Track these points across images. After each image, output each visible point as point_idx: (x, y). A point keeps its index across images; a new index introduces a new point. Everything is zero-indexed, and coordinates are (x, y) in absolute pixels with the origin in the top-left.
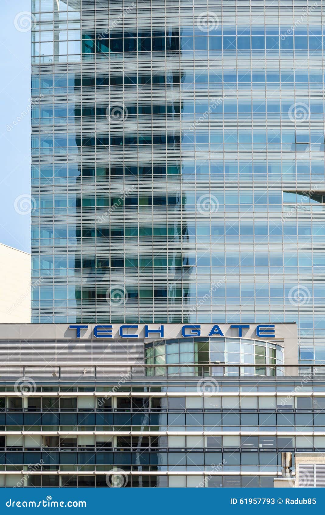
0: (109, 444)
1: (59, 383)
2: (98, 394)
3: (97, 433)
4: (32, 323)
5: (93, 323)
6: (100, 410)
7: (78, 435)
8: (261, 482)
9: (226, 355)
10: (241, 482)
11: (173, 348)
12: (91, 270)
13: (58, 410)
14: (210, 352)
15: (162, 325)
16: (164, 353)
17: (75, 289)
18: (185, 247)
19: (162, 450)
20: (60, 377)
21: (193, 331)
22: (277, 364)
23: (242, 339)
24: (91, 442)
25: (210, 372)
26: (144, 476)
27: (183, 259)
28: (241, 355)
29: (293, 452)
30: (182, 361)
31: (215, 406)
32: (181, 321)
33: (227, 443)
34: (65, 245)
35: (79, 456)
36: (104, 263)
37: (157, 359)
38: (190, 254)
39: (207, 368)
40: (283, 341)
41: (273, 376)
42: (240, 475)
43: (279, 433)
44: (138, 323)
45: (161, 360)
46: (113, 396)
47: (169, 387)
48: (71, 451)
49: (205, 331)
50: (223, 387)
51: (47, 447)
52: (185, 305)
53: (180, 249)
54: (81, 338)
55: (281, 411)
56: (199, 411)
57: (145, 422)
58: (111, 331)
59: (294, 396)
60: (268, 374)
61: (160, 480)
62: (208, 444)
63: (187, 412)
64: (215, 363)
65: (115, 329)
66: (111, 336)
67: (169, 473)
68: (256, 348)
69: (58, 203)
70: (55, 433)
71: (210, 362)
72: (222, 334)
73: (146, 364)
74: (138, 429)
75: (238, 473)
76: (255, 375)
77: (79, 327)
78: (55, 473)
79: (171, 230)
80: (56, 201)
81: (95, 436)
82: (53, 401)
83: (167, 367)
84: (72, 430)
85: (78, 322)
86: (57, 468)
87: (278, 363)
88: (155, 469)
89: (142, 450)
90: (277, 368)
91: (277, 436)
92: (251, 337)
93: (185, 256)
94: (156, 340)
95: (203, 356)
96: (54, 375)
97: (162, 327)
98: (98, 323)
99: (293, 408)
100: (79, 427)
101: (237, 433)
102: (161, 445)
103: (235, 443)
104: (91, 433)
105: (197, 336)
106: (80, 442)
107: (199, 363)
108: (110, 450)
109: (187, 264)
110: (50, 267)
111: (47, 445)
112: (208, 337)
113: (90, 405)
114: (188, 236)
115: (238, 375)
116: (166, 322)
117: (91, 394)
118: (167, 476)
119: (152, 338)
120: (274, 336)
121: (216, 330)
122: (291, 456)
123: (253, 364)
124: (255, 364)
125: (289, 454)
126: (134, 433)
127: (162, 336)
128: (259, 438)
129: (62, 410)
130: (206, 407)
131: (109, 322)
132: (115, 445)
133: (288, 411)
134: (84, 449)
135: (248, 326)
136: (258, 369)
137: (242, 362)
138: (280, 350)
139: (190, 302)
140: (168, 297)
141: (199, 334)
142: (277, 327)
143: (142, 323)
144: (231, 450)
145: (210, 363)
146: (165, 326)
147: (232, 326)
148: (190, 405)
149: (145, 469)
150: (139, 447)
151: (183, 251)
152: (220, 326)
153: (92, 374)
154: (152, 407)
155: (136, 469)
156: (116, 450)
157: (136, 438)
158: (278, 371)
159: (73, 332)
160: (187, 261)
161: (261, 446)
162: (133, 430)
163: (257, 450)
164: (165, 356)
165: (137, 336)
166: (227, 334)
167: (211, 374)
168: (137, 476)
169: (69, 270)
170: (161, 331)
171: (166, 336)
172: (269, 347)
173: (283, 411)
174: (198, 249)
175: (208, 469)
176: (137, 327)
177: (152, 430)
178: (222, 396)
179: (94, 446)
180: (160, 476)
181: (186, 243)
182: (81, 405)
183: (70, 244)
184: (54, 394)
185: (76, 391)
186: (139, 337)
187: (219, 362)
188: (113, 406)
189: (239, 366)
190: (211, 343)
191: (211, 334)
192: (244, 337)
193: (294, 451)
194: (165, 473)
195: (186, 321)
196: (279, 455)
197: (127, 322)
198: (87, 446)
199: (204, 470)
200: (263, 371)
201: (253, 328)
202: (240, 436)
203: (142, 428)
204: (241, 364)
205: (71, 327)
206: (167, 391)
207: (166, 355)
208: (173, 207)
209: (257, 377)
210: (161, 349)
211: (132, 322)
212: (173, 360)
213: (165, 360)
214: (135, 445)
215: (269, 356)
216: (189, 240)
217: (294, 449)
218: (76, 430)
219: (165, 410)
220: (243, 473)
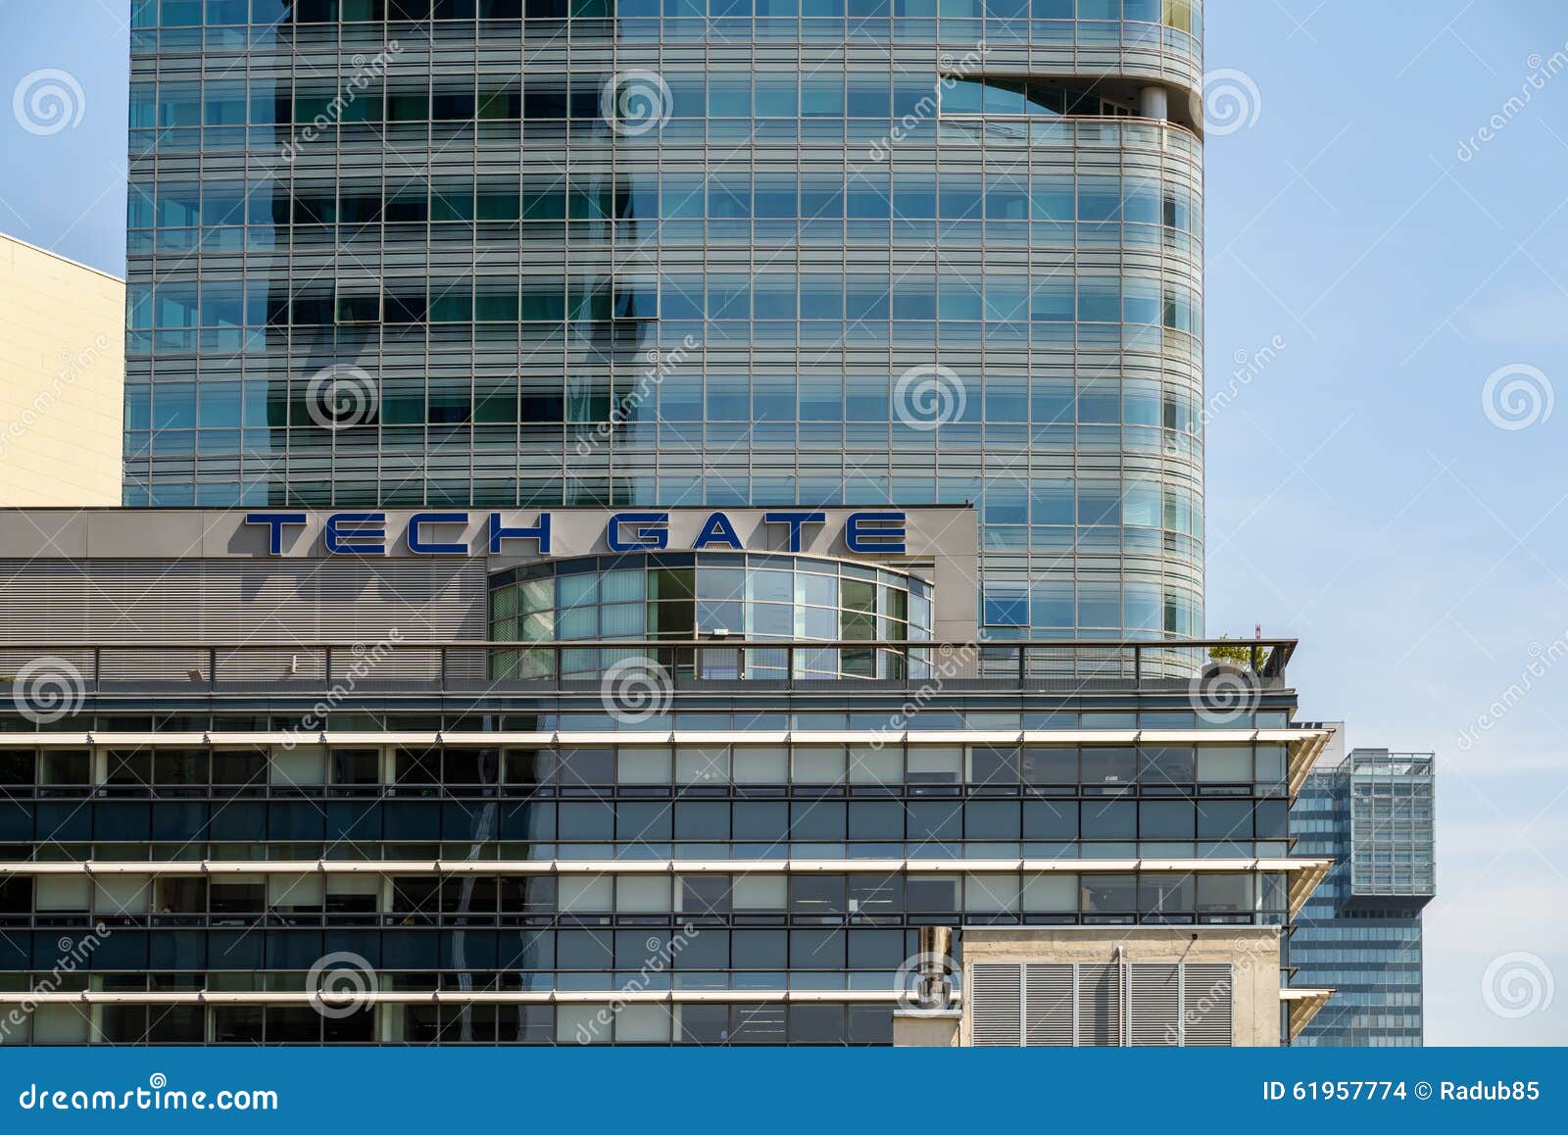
0: (369, 902)
1: (210, 702)
2: (333, 738)
3: (329, 866)
4: (127, 505)
5: (322, 504)
6: (341, 792)
7: (267, 874)
8: (850, 1025)
9: (749, 610)
10: (787, 1026)
11: (579, 589)
12: (319, 332)
13: (204, 792)
14: (697, 599)
15: (546, 511)
16: (551, 605)
17: (265, 394)
18: (622, 257)
19: (539, 921)
20: (213, 684)
21: (642, 532)
22: (910, 639)
23: (799, 558)
24: (310, 897)
25: (695, 665)
26: (477, 1006)
27: (618, 297)
28: (797, 610)
29: (956, 927)
30: (607, 629)
31: (712, 778)
32: (607, 502)
33: (745, 898)
34: (237, 251)
35: (271, 941)
36: (361, 307)
37: (528, 626)
38: (640, 279)
39: (686, 653)
40: (932, 565)
41: (898, 678)
42: (786, 1002)
43: (914, 865)
44: (465, 504)
45: (542, 626)
46: (385, 745)
47: (562, 716)
48: (246, 924)
49: (681, 534)
50: (737, 716)
51: (167, 912)
52: (619, 448)
53: (608, 263)
54: (283, 555)
55: (919, 792)
56: (658, 792)
57: (484, 827)
58: (382, 533)
59: (964, 745)
60: (881, 675)
61: (530, 1019)
62: (685, 902)
63: (621, 796)
64: (714, 637)
65: (394, 525)
66: (382, 549)
67: (560, 996)
68: (843, 585)
69: (217, 110)
70: (194, 867)
71: (697, 633)
72: (737, 544)
73: (493, 640)
74: (462, 854)
75: (779, 995)
76: (840, 674)
77: (277, 520)
78: (193, 997)
79: (580, 203)
80: (209, 105)
81: (323, 875)
82: (190, 763)
83: (559, 649)
84: (249, 857)
85: (276, 500)
86: (198, 983)
87: (913, 636)
88: (512, 982)
89: (471, 921)
90: (912, 651)
91: (904, 872)
92: (830, 552)
93: (623, 286)
94: (524, 562)
95: (674, 615)
96: (195, 675)
97: (546, 518)
98: (339, 506)
99: (959, 781)
100: (271, 847)
101: (779, 865)
102: (534, 905)
103: (773, 898)
104: (311, 866)
105: (657, 550)
106: (276, 898)
107: (660, 638)
108: (372, 921)
109: (629, 313)
110: (187, 321)
111: (169, 907)
112: (692, 550)
113: (309, 775)
114: (634, 222)
115: (786, 677)
116: (557, 504)
117: (313, 738)
118: (552, 1007)
119: (513, 555)
120: (902, 548)
121: (717, 529)
122: (949, 937)
123: (833, 641)
124: (840, 640)
125: (941, 933)
126: (446, 866)
127: (546, 547)
128: (847, 880)
129: (217, 792)
130: (681, 779)
131: (373, 504)
132: (386, 904)
133: (939, 791)
134: (287, 919)
135: (821, 517)
136: (849, 657)
137: (800, 634)
138: (920, 594)
139: (637, 436)
140: (566, 422)
141: (663, 543)
142: (911, 517)
143: (479, 505)
144: (759, 921)
145: (697, 637)
146: (556, 517)
147: (770, 517)
148: (630, 773)
149: (481, 982)
150: (463, 912)
151: (616, 270)
152: (729, 515)
153: (318, 674)
154: (508, 779)
155: (451, 984)
156: (389, 921)
157: (456, 881)
158: (912, 664)
159: (259, 538)
160: (628, 302)
161: (853, 906)
162: (448, 858)
163: (839, 920)
164: (551, 615)
165: (464, 548)
166: (751, 542)
167: (700, 673)
168: (455, 1006)
169: (249, 332)
170: (542, 531)
171: (556, 551)
172: (884, 585)
173: (927, 791)
174: (665, 263)
175: (685, 982)
176: (464, 517)
177: (506, 857)
178: (734, 745)
179: (318, 909)
180: (528, 1008)
181: (627, 244)
182: (281, 774)
183: (252, 248)
184: (194, 738)
185: (263, 729)
186: (469, 553)
187: (725, 632)
188: (384, 779)
189: (791, 647)
190: (702, 573)
191: (700, 542)
192: (806, 550)
193: (961, 922)
194: (545, 996)
195: (622, 501)
196: (912, 935)
197: (435, 502)
198: (297, 909)
199: (672, 987)
200: (866, 662)
201: (835, 521)
202: (788, 873)
203: (476, 850)
204: (796, 641)
205: (251, 518)
206: (557, 727)
207: (558, 610)
208: (586, 125)
209: (845, 683)
210: (539, 593)
211: (450, 504)
212: (579, 626)
213: (551, 627)
214: (452, 903)
215: (883, 615)
216: (639, 233)
217: (960, 915)
218: (261, 858)
219: (551, 792)
220: (795, 995)
